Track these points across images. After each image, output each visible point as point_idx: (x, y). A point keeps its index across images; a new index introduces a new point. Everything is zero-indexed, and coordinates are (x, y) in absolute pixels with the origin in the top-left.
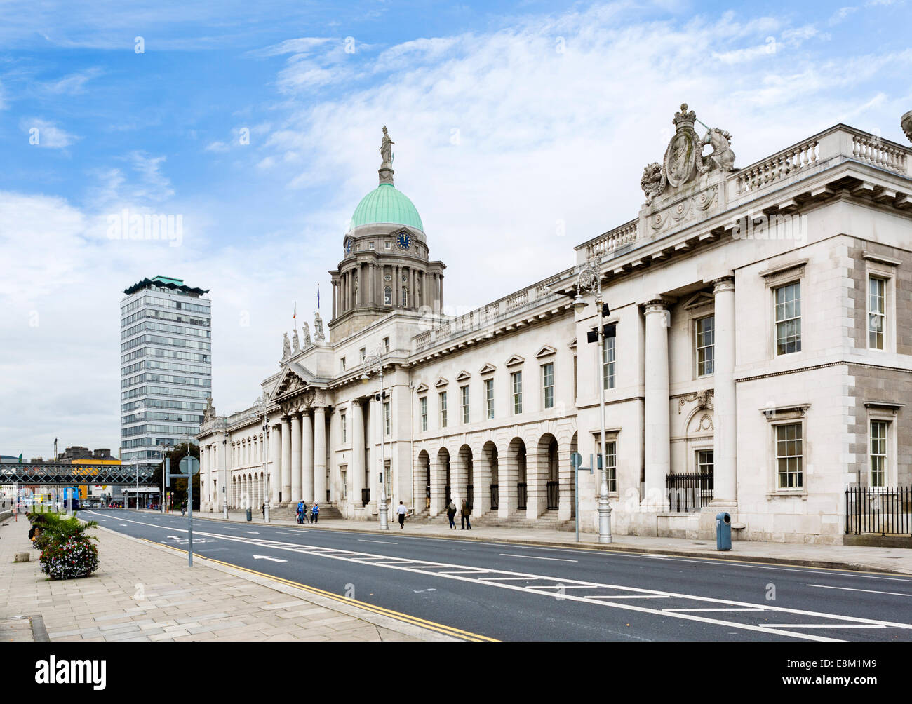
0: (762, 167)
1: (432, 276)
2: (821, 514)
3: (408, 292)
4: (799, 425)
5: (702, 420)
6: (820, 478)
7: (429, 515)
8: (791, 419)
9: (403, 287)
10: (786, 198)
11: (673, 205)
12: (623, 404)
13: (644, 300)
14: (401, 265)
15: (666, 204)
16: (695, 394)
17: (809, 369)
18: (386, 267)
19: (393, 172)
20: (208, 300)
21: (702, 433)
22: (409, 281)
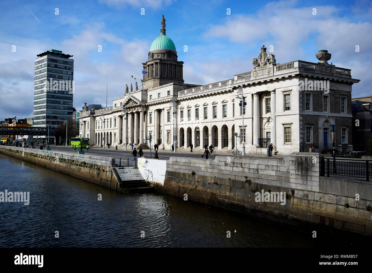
0: (282, 66)
1: (179, 66)
2: (295, 149)
3: (171, 72)
4: (290, 127)
5: (268, 124)
6: (294, 140)
7: (184, 148)
8: (288, 126)
9: (170, 70)
10: (286, 75)
11: (261, 70)
12: (248, 119)
13: (253, 93)
14: (169, 63)
15: (259, 70)
16: (266, 118)
17: (292, 115)
18: (164, 63)
19: (166, 30)
20: (72, 60)
21: (268, 128)
22: (171, 68)
